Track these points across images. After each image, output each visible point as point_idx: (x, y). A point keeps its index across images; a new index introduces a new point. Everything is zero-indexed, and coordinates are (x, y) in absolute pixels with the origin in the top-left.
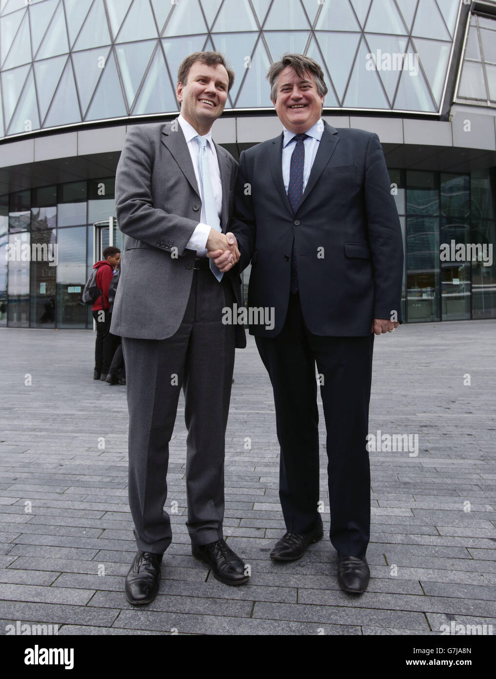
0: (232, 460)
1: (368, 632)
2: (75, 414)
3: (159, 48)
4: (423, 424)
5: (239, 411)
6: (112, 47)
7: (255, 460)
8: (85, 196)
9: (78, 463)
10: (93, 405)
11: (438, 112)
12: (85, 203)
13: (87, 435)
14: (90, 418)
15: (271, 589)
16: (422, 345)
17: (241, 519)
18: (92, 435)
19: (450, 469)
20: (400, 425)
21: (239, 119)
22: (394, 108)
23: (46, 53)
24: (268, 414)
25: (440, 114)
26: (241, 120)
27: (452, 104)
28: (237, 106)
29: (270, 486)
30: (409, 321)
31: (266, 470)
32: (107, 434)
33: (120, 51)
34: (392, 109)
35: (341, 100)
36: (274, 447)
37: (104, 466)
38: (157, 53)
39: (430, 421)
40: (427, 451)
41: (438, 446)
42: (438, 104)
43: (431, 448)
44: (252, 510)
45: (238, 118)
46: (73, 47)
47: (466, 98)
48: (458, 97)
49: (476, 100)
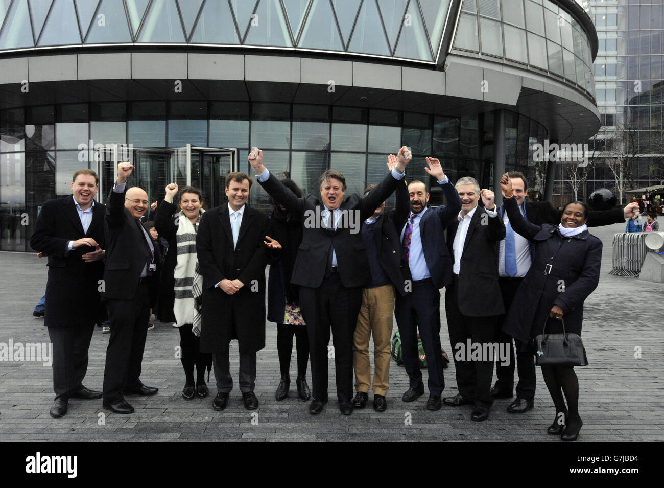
8: (87, 117)
9: (88, 426)
10: (99, 358)
11: (435, 61)
12: (87, 124)
14: (97, 374)
21: (248, 57)
22: (395, 55)
25: (436, 63)
26: (249, 57)
27: (448, 54)
28: (245, 43)
34: (393, 56)
35: (346, 44)
42: (435, 55)
45: (246, 55)
47: (460, 50)
48: (453, 48)
49: (470, 51)
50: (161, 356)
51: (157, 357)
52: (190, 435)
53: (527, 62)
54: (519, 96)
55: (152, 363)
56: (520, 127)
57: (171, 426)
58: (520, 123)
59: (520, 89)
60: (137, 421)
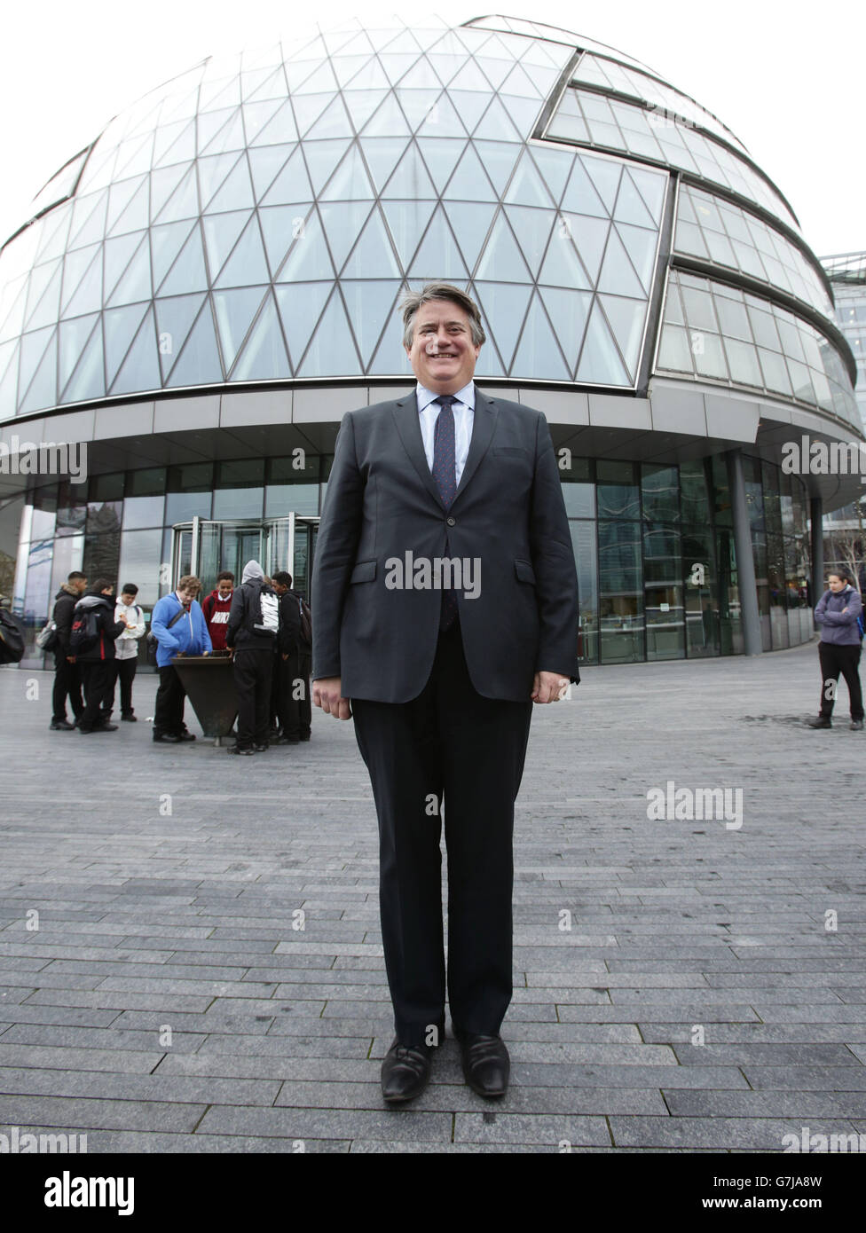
0: (276, 873)
1: (359, 1149)
2: (79, 804)
3: (271, 295)
4: (570, 814)
5: (319, 798)
6: (209, 294)
7: (309, 875)
8: (163, 488)
9: (48, 881)
11: (633, 386)
12: (163, 498)
13: (82, 836)
14: (98, 809)
15: (244, 1083)
16: (613, 697)
17: (249, 968)
18: (90, 836)
19: (580, 882)
20: (537, 817)
21: (373, 390)
22: (577, 380)
23: (123, 298)
24: (359, 802)
25: (635, 389)
26: (375, 392)
27: (651, 376)
28: (370, 373)
29: (314, 915)
30: (603, 661)
31: (318, 889)
32: (112, 834)
33: (219, 299)
34: (574, 381)
35: (507, 366)
36: (345, 853)
37: (85, 885)
38: (267, 304)
39: (581, 809)
40: (559, 855)
41: (577, 847)
42: (633, 378)
43: (566, 851)
44: (272, 953)
45: (371, 389)
46: (158, 290)
47: (668, 370)
48: (657, 368)
49: (681, 372)
50: (207, 789)
51: (200, 789)
52: (212, 900)
53: (762, 386)
54: (758, 433)
55: (190, 798)
56: (766, 480)
57: (184, 885)
58: (764, 474)
59: (758, 422)
60: (131, 875)
